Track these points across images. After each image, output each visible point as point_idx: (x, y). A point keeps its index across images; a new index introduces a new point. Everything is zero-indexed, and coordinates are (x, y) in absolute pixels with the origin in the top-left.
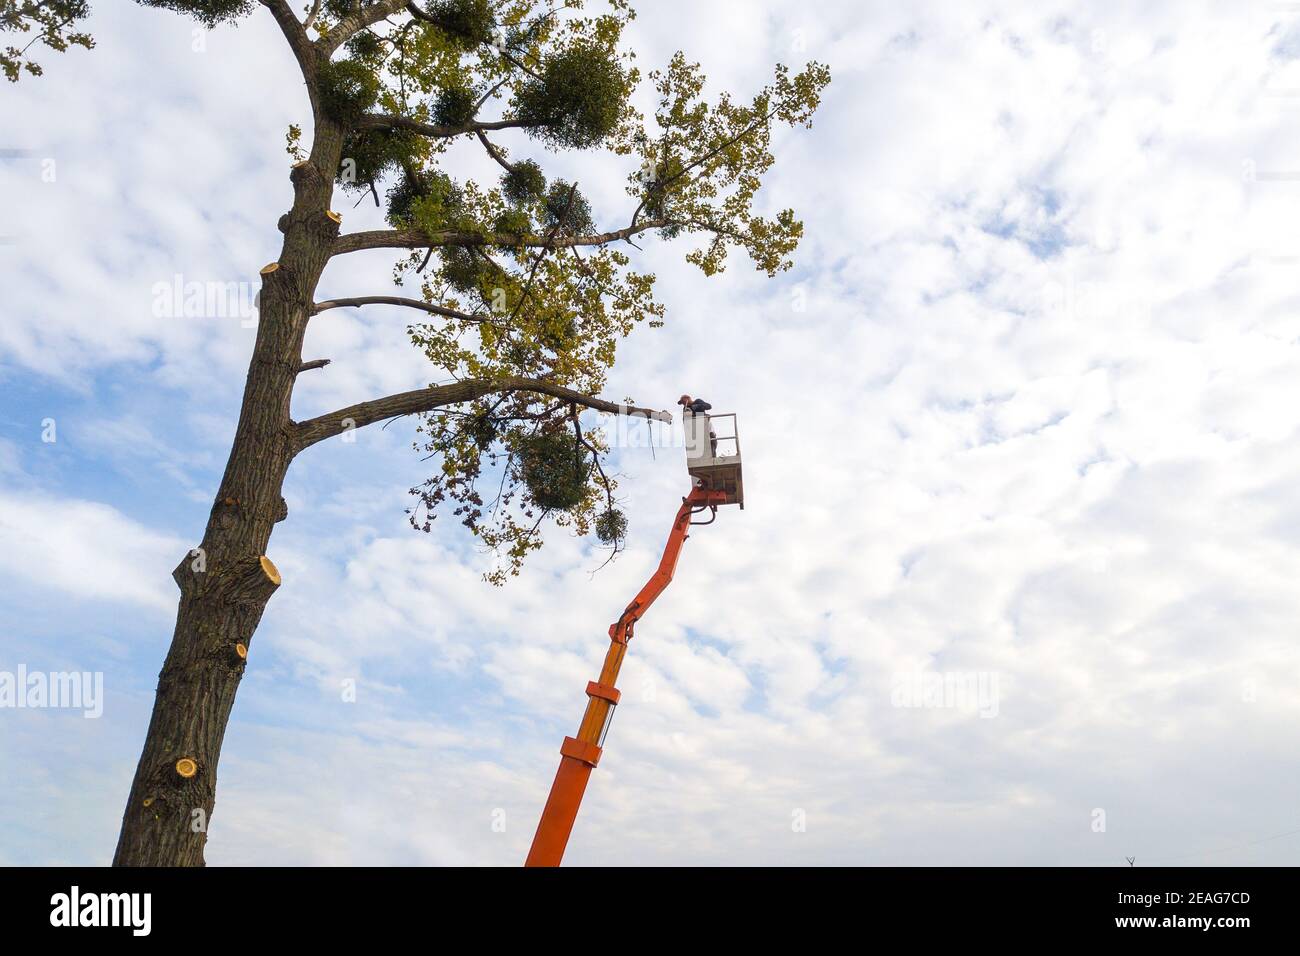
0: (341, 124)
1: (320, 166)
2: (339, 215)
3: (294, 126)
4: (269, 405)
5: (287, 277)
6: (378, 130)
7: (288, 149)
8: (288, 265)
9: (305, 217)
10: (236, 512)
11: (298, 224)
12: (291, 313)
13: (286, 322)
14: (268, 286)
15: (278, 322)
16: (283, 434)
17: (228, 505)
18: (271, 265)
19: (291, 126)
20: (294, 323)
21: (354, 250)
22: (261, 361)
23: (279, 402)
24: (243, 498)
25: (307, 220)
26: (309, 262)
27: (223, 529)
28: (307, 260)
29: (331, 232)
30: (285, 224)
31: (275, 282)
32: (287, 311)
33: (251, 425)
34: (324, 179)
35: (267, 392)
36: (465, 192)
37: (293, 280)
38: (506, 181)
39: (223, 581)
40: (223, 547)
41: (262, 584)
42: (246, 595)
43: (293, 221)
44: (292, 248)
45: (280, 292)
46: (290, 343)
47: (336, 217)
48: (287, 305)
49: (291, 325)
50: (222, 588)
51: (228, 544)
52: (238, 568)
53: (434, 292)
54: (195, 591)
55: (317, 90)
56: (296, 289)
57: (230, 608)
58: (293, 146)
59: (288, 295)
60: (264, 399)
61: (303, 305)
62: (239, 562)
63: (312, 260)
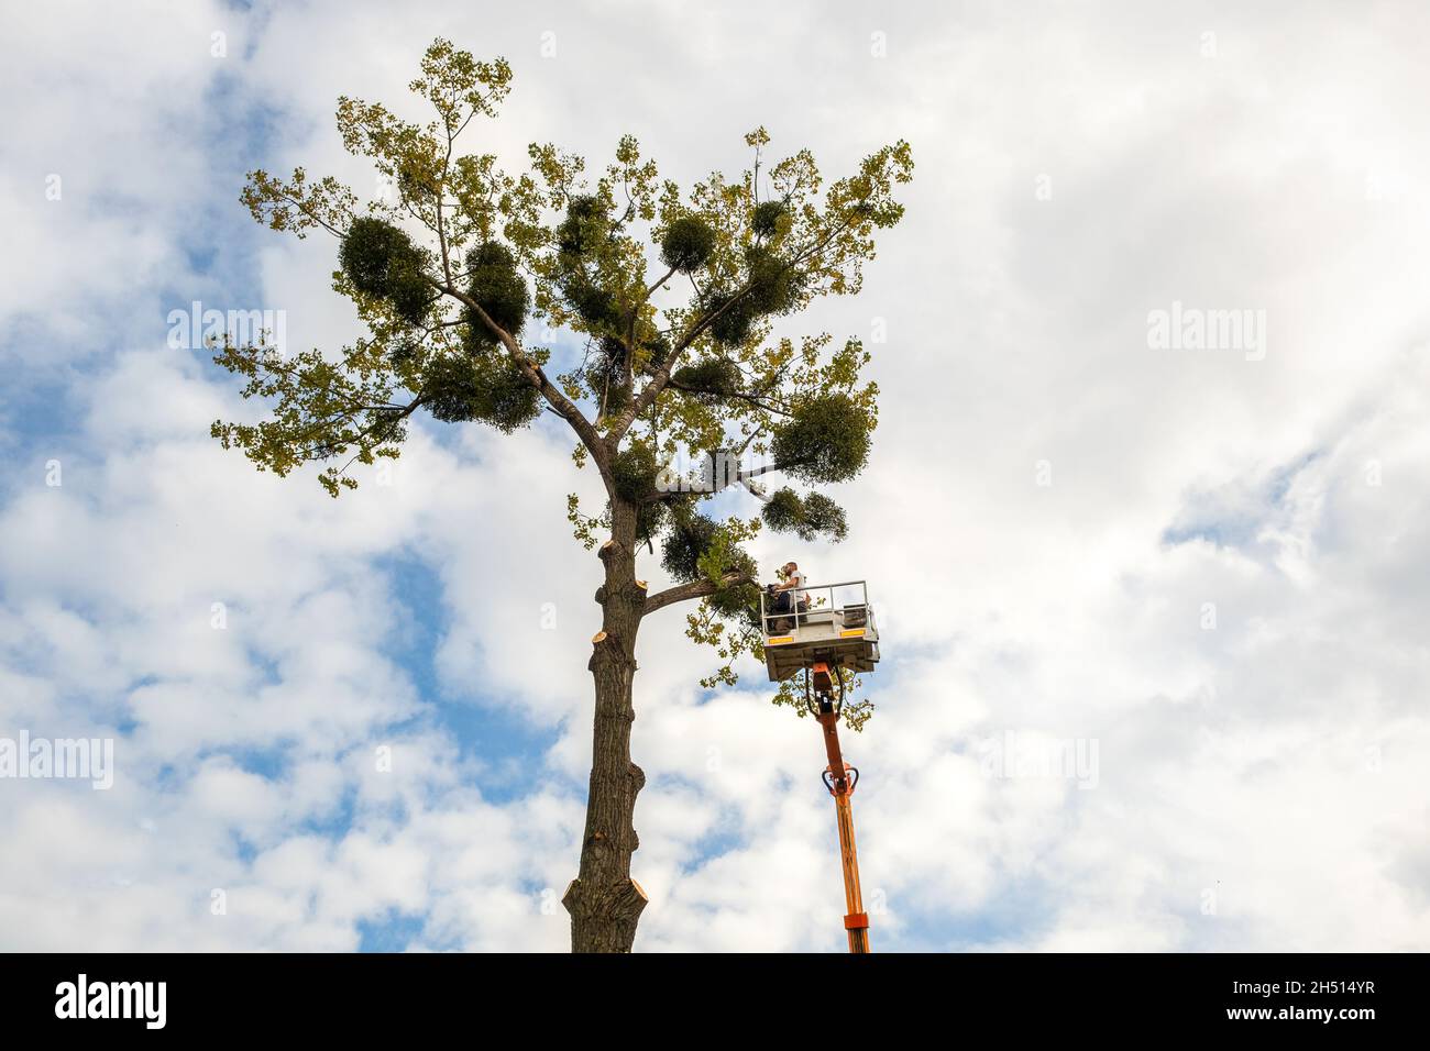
0: (634, 504)
1: (623, 542)
2: (645, 582)
3: (572, 495)
4: (617, 752)
5: (614, 642)
6: (661, 500)
7: (569, 517)
8: (613, 633)
9: (618, 589)
10: (605, 844)
11: (614, 596)
12: (621, 672)
13: (619, 680)
14: (600, 653)
15: (612, 681)
16: (630, 775)
17: (599, 839)
18: (600, 634)
19: (569, 496)
21: (658, 608)
22: (604, 716)
23: (623, 748)
24: (608, 832)
25: (621, 591)
27: (598, 860)
29: (640, 598)
30: (602, 596)
31: (606, 648)
32: (619, 671)
33: (605, 771)
34: (628, 553)
35: (613, 742)
36: (729, 527)
37: (619, 644)
38: (766, 510)
39: (606, 901)
40: (600, 874)
41: (636, 901)
42: (626, 911)
43: (608, 593)
44: (613, 616)
45: (611, 655)
46: (625, 697)
47: (643, 584)
48: (618, 666)
49: (623, 682)
50: (606, 907)
51: (604, 871)
52: (616, 889)
54: (585, 912)
55: (612, 479)
56: (622, 651)
57: (615, 922)
58: (574, 514)
59: (617, 658)
60: (612, 747)
61: (629, 664)
62: (615, 885)
63: (630, 625)
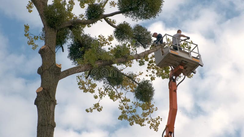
0: (55, 29)
1: (50, 46)
2: (60, 65)
3: (26, 25)
5: (46, 92)
6: (67, 27)
7: (25, 35)
8: (46, 87)
9: (48, 68)
11: (46, 71)
12: (49, 106)
13: (48, 109)
15: (45, 109)
18: (39, 88)
19: (25, 25)
20: (51, 109)
21: (66, 76)
25: (49, 68)
26: (53, 84)
28: (52, 84)
29: (58, 72)
30: (40, 71)
31: (42, 95)
32: (48, 105)
34: (52, 52)
36: (98, 39)
37: (48, 93)
38: (115, 32)
43: (44, 70)
44: (45, 80)
45: (44, 98)
46: (51, 117)
47: (60, 66)
48: (48, 102)
49: (50, 110)
53: (85, 81)
55: (45, 17)
56: (50, 96)
58: (27, 33)
59: (47, 99)
61: (53, 102)
